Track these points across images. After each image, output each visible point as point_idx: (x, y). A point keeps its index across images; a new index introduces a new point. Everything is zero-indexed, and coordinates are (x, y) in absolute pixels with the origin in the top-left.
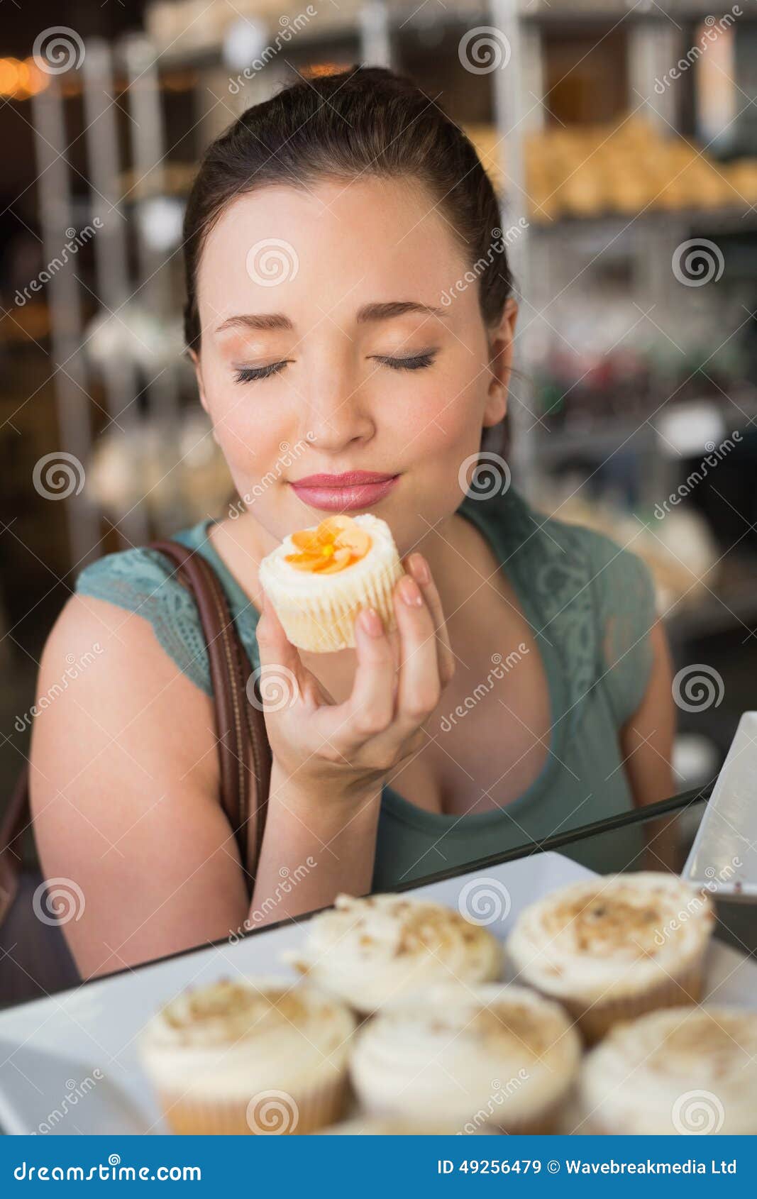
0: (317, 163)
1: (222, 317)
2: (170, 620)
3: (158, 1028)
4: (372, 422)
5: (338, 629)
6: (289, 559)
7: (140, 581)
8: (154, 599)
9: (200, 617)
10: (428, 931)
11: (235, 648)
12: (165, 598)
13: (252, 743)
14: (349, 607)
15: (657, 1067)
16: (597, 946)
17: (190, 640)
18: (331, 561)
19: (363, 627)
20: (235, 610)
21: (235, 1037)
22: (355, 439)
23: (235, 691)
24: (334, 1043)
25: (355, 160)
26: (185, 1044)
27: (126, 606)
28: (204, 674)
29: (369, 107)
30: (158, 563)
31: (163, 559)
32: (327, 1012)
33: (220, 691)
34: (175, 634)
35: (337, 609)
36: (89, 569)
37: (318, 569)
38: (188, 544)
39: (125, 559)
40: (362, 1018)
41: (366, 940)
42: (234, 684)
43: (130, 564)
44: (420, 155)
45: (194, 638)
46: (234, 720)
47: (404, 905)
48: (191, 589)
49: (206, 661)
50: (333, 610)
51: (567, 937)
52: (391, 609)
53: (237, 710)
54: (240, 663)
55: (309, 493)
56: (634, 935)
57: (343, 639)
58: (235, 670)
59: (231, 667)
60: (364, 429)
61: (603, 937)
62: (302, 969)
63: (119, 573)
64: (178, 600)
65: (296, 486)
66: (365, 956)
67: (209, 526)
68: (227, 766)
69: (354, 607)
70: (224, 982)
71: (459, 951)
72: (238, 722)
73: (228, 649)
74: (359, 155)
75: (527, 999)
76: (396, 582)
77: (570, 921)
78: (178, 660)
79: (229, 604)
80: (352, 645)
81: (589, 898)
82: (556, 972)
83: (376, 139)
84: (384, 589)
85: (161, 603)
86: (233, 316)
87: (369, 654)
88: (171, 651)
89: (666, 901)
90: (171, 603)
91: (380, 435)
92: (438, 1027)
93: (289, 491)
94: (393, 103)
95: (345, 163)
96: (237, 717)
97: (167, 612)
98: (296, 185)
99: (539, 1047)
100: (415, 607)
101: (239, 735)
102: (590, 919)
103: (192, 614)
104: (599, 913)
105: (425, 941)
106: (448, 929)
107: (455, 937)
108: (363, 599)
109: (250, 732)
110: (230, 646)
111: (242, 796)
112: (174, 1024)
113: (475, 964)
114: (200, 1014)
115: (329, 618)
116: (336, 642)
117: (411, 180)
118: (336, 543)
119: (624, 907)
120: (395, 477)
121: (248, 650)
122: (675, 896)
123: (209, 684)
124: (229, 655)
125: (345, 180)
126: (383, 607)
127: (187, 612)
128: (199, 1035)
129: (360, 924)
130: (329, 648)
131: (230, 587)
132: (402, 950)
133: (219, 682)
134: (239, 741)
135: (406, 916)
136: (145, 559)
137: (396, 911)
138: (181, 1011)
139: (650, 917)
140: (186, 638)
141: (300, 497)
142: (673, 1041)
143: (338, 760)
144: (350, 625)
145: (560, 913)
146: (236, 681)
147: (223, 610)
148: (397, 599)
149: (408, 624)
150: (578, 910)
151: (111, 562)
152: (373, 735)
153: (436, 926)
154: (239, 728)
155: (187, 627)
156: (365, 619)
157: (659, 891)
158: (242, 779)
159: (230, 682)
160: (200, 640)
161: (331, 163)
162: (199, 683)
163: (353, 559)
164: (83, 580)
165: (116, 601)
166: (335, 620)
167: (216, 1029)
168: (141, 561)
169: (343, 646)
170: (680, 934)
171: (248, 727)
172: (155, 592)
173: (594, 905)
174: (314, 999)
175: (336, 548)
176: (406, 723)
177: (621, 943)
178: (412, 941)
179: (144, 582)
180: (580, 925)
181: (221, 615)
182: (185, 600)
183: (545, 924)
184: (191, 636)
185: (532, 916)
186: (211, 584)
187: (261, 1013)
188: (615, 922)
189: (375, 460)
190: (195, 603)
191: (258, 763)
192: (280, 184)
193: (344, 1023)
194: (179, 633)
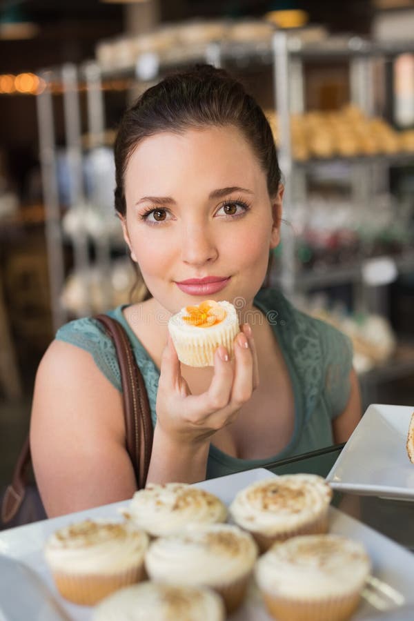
0: (185, 120)
1: (138, 197)
2: (101, 353)
3: (54, 541)
4: (217, 251)
5: (206, 356)
6: (185, 318)
7: (87, 334)
8: (94, 343)
9: (116, 352)
10: (190, 499)
11: (134, 368)
12: (99, 343)
13: (143, 417)
14: (213, 345)
15: (292, 561)
16: (272, 507)
17: (112, 364)
18: (205, 321)
19: (219, 356)
20: (134, 350)
21: (89, 544)
22: (209, 260)
23: (133, 390)
24: (138, 549)
25: (205, 118)
26: (65, 547)
27: (79, 346)
28: (118, 381)
29: (210, 90)
30: (96, 325)
31: (99, 323)
32: (135, 534)
33: (126, 390)
34: (104, 360)
35: (206, 345)
36: (62, 328)
37: (199, 325)
38: (112, 316)
39: (80, 323)
40: (152, 538)
41: (159, 503)
42: (133, 387)
43: (82, 325)
44: (236, 114)
45: (114, 363)
46: (133, 405)
47: (181, 488)
48: (112, 338)
49: (119, 374)
50: (204, 346)
51: (258, 503)
52: (232, 348)
53: (135, 400)
54: (136, 376)
55: (185, 287)
56: (291, 502)
57: (207, 361)
58: (134, 379)
59: (132, 378)
60: (213, 254)
61: (275, 503)
62: (127, 516)
63: (77, 330)
64: (105, 344)
65: (178, 283)
66: (158, 510)
67: (124, 308)
68: (129, 428)
69: (215, 345)
70: (88, 520)
71: (204, 508)
72: (135, 406)
73: (130, 369)
74: (206, 115)
75: (235, 530)
76: (237, 335)
77: (260, 495)
78: (105, 373)
79: (131, 346)
80: (211, 364)
81: (271, 485)
82: (251, 519)
83: (215, 107)
84: (230, 338)
85: (97, 344)
86: (145, 196)
87: (220, 370)
88: (102, 369)
89: (308, 487)
90: (102, 345)
91: (221, 258)
92: (188, 541)
93: (175, 286)
94: (221, 87)
95: (199, 120)
96: (135, 403)
97: (100, 349)
98: (174, 132)
99: (236, 551)
100: (243, 348)
101: (136, 412)
102: (270, 494)
103: (113, 351)
104: (275, 492)
105: (187, 504)
106: (200, 498)
107: (203, 502)
108: (220, 342)
109: (141, 411)
110: (132, 367)
111: (137, 444)
112: (61, 538)
113: (212, 515)
114: (73, 534)
115: (202, 350)
116: (204, 362)
117: (232, 127)
118: (208, 313)
119: (288, 489)
120: (229, 278)
121: (141, 369)
122: (313, 485)
123: (120, 386)
124: (131, 372)
125: (200, 129)
126: (229, 347)
127: (111, 350)
128: (71, 543)
129: (157, 495)
130: (199, 365)
131: (132, 338)
132: (176, 507)
133: (126, 386)
134: (136, 415)
135: (180, 492)
136: (89, 323)
137: (175, 491)
138: (65, 533)
139: (300, 494)
140: (109, 363)
141: (181, 289)
142: (302, 550)
143: (195, 423)
144: (211, 354)
145: (256, 492)
146: (134, 385)
147: (128, 350)
148: (236, 344)
149: (240, 357)
150: (264, 490)
151: (73, 324)
152: (217, 410)
153: (194, 497)
154: (135, 409)
155: (110, 357)
156: (220, 351)
157: (306, 482)
158: (137, 435)
159: (131, 385)
160: (116, 364)
161: (192, 120)
162: (116, 385)
163: (217, 322)
164: (59, 333)
165: (75, 343)
166: (204, 352)
167: (80, 540)
168: (88, 324)
169: (207, 365)
170: (314, 502)
171: (141, 408)
172: (95, 340)
173: (273, 488)
174: (130, 528)
175: (208, 316)
176: (234, 406)
177: (284, 506)
178: (181, 504)
179: (89, 335)
180: (265, 497)
181: (127, 352)
182: (109, 343)
183: (248, 497)
184: (112, 362)
185: (243, 494)
186: (122, 335)
187: (103, 533)
188: (282, 496)
189: (218, 270)
190: (114, 345)
191: (146, 427)
192: (167, 131)
193: (145, 540)
194: (106, 361)
